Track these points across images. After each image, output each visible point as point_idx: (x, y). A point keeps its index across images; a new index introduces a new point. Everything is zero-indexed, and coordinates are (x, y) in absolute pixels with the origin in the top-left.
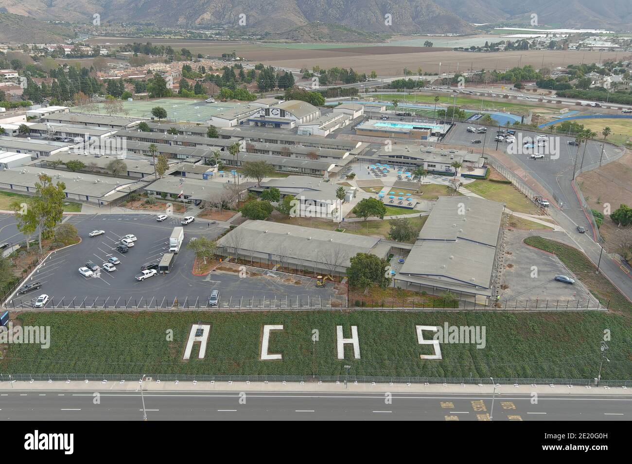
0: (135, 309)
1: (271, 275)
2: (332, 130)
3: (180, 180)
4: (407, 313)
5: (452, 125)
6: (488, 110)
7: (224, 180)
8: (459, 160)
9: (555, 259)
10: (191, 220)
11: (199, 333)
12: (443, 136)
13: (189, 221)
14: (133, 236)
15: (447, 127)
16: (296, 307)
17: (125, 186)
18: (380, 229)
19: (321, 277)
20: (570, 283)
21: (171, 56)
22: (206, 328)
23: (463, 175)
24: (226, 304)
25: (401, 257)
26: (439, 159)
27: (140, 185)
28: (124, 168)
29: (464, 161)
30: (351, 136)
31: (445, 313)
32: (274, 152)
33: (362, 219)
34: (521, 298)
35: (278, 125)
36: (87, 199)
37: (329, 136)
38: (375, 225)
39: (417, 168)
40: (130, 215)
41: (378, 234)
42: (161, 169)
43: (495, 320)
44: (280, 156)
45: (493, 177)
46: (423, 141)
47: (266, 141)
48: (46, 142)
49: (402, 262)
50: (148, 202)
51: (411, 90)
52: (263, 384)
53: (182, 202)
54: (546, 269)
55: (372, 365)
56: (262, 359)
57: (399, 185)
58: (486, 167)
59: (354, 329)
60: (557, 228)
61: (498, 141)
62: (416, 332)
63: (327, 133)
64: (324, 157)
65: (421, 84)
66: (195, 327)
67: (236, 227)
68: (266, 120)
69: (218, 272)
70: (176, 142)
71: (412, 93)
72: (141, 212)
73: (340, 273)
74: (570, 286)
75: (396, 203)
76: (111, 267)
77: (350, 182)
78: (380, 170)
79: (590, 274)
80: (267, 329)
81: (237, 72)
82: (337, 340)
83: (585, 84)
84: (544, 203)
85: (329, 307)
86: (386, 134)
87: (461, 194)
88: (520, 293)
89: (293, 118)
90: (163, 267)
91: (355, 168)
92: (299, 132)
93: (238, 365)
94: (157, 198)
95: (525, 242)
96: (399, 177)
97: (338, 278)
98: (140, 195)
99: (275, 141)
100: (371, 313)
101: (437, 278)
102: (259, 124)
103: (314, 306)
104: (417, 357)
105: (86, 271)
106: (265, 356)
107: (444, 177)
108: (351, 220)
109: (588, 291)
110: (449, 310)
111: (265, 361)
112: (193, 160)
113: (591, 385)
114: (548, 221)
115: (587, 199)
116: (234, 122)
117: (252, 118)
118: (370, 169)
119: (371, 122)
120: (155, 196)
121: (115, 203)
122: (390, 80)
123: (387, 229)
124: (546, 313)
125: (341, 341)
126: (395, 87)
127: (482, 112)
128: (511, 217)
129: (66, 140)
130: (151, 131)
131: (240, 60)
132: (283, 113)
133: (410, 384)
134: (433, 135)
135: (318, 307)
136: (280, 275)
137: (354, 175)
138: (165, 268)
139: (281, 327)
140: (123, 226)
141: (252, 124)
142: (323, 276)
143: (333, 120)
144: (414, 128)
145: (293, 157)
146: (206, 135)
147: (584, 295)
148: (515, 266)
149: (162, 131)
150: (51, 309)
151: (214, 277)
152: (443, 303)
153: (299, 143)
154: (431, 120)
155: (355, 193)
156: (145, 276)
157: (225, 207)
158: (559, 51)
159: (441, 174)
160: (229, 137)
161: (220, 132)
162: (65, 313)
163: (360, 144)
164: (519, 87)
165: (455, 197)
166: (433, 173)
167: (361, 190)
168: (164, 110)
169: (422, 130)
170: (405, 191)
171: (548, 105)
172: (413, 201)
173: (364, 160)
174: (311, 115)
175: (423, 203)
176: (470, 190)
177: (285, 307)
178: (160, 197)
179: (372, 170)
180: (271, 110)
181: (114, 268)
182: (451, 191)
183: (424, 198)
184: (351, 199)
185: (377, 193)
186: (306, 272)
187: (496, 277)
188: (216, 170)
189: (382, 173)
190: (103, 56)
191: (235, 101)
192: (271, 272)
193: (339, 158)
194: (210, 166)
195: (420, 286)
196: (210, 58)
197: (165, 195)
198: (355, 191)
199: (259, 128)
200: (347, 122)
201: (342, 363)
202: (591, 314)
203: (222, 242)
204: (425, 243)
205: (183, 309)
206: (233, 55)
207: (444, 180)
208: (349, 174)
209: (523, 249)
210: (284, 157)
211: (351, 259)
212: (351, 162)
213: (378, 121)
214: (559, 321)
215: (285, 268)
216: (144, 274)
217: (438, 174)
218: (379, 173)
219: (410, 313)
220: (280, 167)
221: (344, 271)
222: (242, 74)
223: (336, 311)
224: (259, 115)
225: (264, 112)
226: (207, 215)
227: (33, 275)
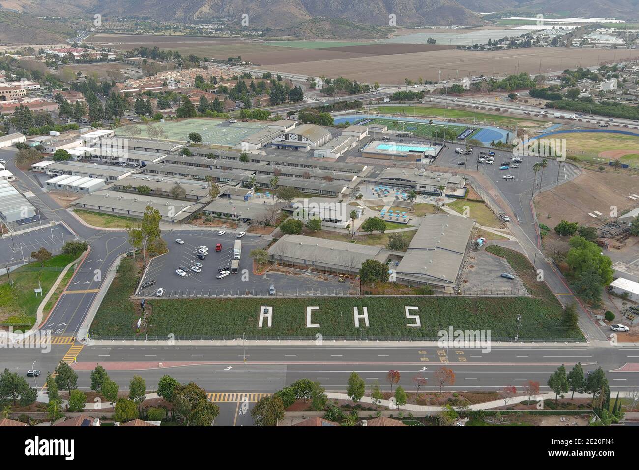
0: (221, 297)
1: (307, 274)
2: (342, 152)
3: (230, 202)
4: (400, 298)
5: (444, 146)
6: (479, 124)
7: (261, 201)
8: (444, 183)
9: (505, 261)
10: (244, 234)
11: (266, 312)
12: (434, 158)
13: (242, 235)
14: (205, 247)
15: (439, 148)
16: (326, 295)
17: (189, 208)
18: (382, 240)
19: (342, 275)
20: (511, 279)
22: (270, 309)
23: (446, 195)
24: (280, 293)
25: (397, 262)
26: (428, 182)
27: (198, 207)
29: (449, 183)
30: (358, 158)
31: (424, 299)
32: (296, 176)
33: (369, 232)
34: (476, 289)
35: (296, 148)
37: (341, 159)
38: (379, 238)
39: (412, 190)
40: (197, 230)
41: (380, 244)
42: (215, 194)
43: (457, 303)
44: (302, 179)
45: (471, 196)
46: (417, 163)
47: (289, 164)
49: (397, 265)
50: (207, 220)
51: (411, 102)
52: (309, 341)
53: (233, 220)
54: (496, 269)
55: (377, 331)
56: (308, 327)
57: (396, 205)
58: (466, 188)
59: (365, 309)
60: (512, 239)
61: (479, 162)
62: (405, 310)
63: (338, 156)
64: (337, 180)
65: (420, 96)
66: (263, 308)
67: (278, 240)
68: (287, 144)
69: (271, 273)
71: (412, 105)
72: (205, 228)
73: (354, 273)
74: (511, 280)
75: (394, 220)
76: (198, 270)
77: (358, 202)
78: (382, 191)
79: (527, 272)
80: (309, 309)
82: (354, 315)
83: (574, 94)
84: (506, 219)
85: (348, 295)
86: (387, 157)
87: (444, 212)
88: (476, 285)
89: (309, 142)
90: (234, 269)
91: (364, 190)
92: (315, 155)
93: (293, 331)
94: (214, 217)
95: (486, 249)
96: (397, 198)
97: (353, 276)
98: (199, 214)
99: (296, 165)
100: (376, 299)
101: (420, 275)
102: (280, 147)
103: (338, 294)
104: (405, 326)
105: (182, 272)
106: (309, 325)
107: (432, 197)
108: (360, 233)
109: (522, 284)
110: (427, 296)
111: (310, 328)
112: (234, 184)
113: (512, 341)
114: (507, 233)
115: (538, 216)
116: (259, 146)
117: (274, 141)
118: (374, 190)
119: (375, 143)
120: (212, 215)
121: (184, 221)
123: (386, 241)
124: (490, 298)
125: (357, 317)
126: (397, 99)
127: (475, 126)
128: (480, 230)
129: (124, 165)
131: (246, 65)
132: (300, 138)
133: (400, 342)
134: (426, 157)
135: (341, 295)
136: (313, 274)
137: (362, 196)
138: (235, 270)
139: (318, 308)
140: (195, 239)
141: (274, 147)
142: (344, 275)
143: (343, 143)
145: (312, 179)
146: (238, 159)
147: (518, 286)
148: (476, 267)
149: (201, 155)
150: (168, 297)
151: (268, 276)
152: (423, 292)
153: (316, 166)
154: (426, 140)
155: (363, 212)
156: (223, 276)
157: (268, 224)
158: (561, 49)
159: (429, 194)
160: (258, 161)
162: (178, 300)
163: (366, 167)
164: (512, 97)
165: (439, 215)
166: (424, 193)
167: (367, 208)
168: (200, 135)
169: (417, 154)
170: (401, 209)
171: (535, 118)
172: (407, 217)
173: (370, 182)
174: (324, 138)
175: (414, 219)
176: (451, 208)
177: (319, 295)
178: (216, 216)
179: (376, 191)
180: (290, 135)
181: (200, 270)
182: (436, 209)
183: (415, 215)
184: (360, 216)
185: (380, 211)
186: (331, 272)
187: (461, 274)
188: (253, 191)
189: (384, 193)
190: (111, 60)
191: (254, 121)
192: (308, 273)
193: (349, 180)
194: (248, 189)
195: (408, 281)
197: (219, 214)
198: (363, 210)
199: (281, 151)
200: (354, 144)
201: (358, 329)
202: (520, 298)
203: (271, 250)
204: (413, 251)
205: (253, 297)
206: (239, 59)
207: (431, 200)
208: (358, 195)
209: (483, 255)
210: (305, 180)
211: (362, 263)
212: (360, 183)
213: (380, 142)
214: (498, 303)
215: (317, 270)
216: (222, 274)
217: (428, 195)
218: (381, 193)
219: (401, 299)
220: (304, 189)
221: (358, 271)
222: (252, 85)
223: (353, 298)
224: (280, 139)
225: (284, 137)
226: (253, 230)
227: (146, 276)
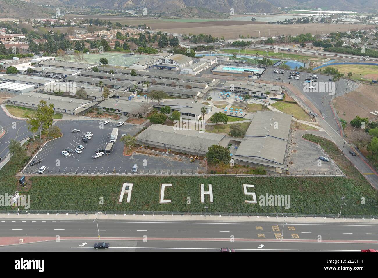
0: (92, 174)
1: (165, 156)
2: (199, 71)
3: (116, 101)
4: (239, 177)
5: (266, 69)
6: (285, 59)
7: (140, 101)
8: (268, 90)
9: (319, 147)
10: (122, 124)
11: (127, 188)
12: (260, 75)
13: (121, 124)
14: (91, 133)
15: (263, 70)
16: (179, 174)
17: (86, 104)
18: (225, 130)
19: (192, 157)
20: (327, 161)
21: (110, 26)
22: (131, 185)
23: (270, 99)
24: (141, 172)
25: (236, 146)
26: (258, 89)
27: (93, 104)
28: (85, 94)
29: (271, 90)
30: (210, 75)
31: (259, 178)
32: (167, 85)
33: (215, 123)
34: (300, 169)
35: (169, 68)
36: (66, 111)
37: (197, 75)
38: (222, 127)
39: (246, 94)
40: (89, 120)
41: (224, 132)
42: (106, 94)
43: (286, 181)
44: (171, 87)
45: (287, 99)
46: (249, 78)
47: (163, 78)
48: (42, 78)
49: (236, 148)
50: (98, 113)
51: (243, 47)
52: (161, 216)
53: (117, 113)
54: (314, 153)
55: (219, 206)
56: (161, 202)
57: (235, 104)
58: (283, 94)
59: (210, 186)
60: (321, 129)
61: (290, 78)
62: (243, 188)
63: (196, 73)
64: (195, 87)
65: (249, 44)
66: (125, 185)
67: (146, 128)
68: (163, 65)
69: (137, 154)
70: (114, 79)
71: (244, 49)
72: (95, 119)
73: (203, 155)
74: (327, 163)
75: (234, 115)
76: (79, 151)
77: (209, 102)
78: (225, 96)
79: (338, 156)
80: (164, 186)
81: (147, 36)
82: (201, 192)
83: (340, 44)
84: (315, 115)
85: (197, 174)
86: (229, 74)
87: (269, 110)
88: (299, 167)
89: (178, 64)
90: (108, 151)
91: (212, 94)
92: (181, 73)
93: (148, 206)
94: (103, 111)
95: (304, 137)
96: (236, 100)
97: (201, 157)
98: (94, 109)
99: (168, 78)
100: (219, 177)
101: (255, 158)
102: (159, 68)
103: (188, 173)
104: (243, 202)
105: (66, 153)
106: (162, 201)
107: (260, 100)
108: (209, 124)
109: (336, 166)
110: (261, 176)
111: (163, 204)
112: (123, 89)
113: (336, 217)
114: (316, 125)
115: (338, 113)
116: (145, 67)
117: (155, 64)
118: (220, 94)
119: (221, 67)
120: (102, 110)
121: (80, 114)
122: (231, 41)
123: (228, 130)
124: (313, 178)
125: (203, 193)
126: (234, 45)
127: (282, 60)
128: (296, 123)
129: (53, 77)
130: (100, 71)
131: (148, 29)
132: (172, 62)
133: (239, 217)
134: (255, 75)
135: (191, 174)
136: (170, 155)
137: (211, 98)
138: (108, 152)
139: (171, 185)
140: (86, 126)
141: (155, 68)
142: (194, 156)
143: (200, 66)
144: (244, 71)
145: (178, 87)
146: (130, 74)
147: (334, 168)
148: (298, 151)
149: (106, 72)
150: (47, 174)
151: (135, 156)
152: (258, 172)
153: (181, 79)
154: (254, 66)
155: (211, 109)
156: (98, 156)
157: (140, 116)
158: (326, 24)
159: (258, 97)
160: (142, 76)
161: (137, 73)
162: (55, 177)
163: (214, 80)
164: (303, 45)
165: (266, 111)
166: (254, 97)
167: (215, 107)
168: (107, 60)
169: (249, 72)
170: (239, 108)
171: (319, 56)
172: (243, 113)
173: (216, 89)
174: (188, 63)
175: (248, 114)
176: (274, 107)
177: (173, 174)
178: (105, 110)
179: (221, 95)
180: (165, 60)
181: (81, 151)
182: (264, 108)
183: (249, 112)
184: (209, 112)
185: (223, 109)
186: (184, 154)
187: (287, 157)
188: (136, 95)
189: (226, 97)
190: (72, 26)
191: (146, 54)
192: (166, 154)
193: (203, 88)
194: (132, 93)
195: (246, 162)
196: (132, 27)
197: (108, 109)
198: (212, 108)
199: (159, 70)
200: (208, 67)
201: (204, 205)
202: (338, 178)
203: (139, 137)
204: (249, 138)
205: (118, 174)
206: (145, 26)
207: (260, 101)
208: (208, 98)
209: (302, 141)
210: (172, 87)
211: (209, 148)
212: (210, 90)
213: (225, 66)
214: (320, 182)
215: (173, 152)
216: (97, 155)
217: (257, 98)
218: (224, 97)
219: (240, 178)
220: (171, 93)
221: (205, 153)
222: (149, 37)
223: (201, 176)
224: (159, 63)
225: (162, 61)
226: (131, 121)
227: (37, 155)
